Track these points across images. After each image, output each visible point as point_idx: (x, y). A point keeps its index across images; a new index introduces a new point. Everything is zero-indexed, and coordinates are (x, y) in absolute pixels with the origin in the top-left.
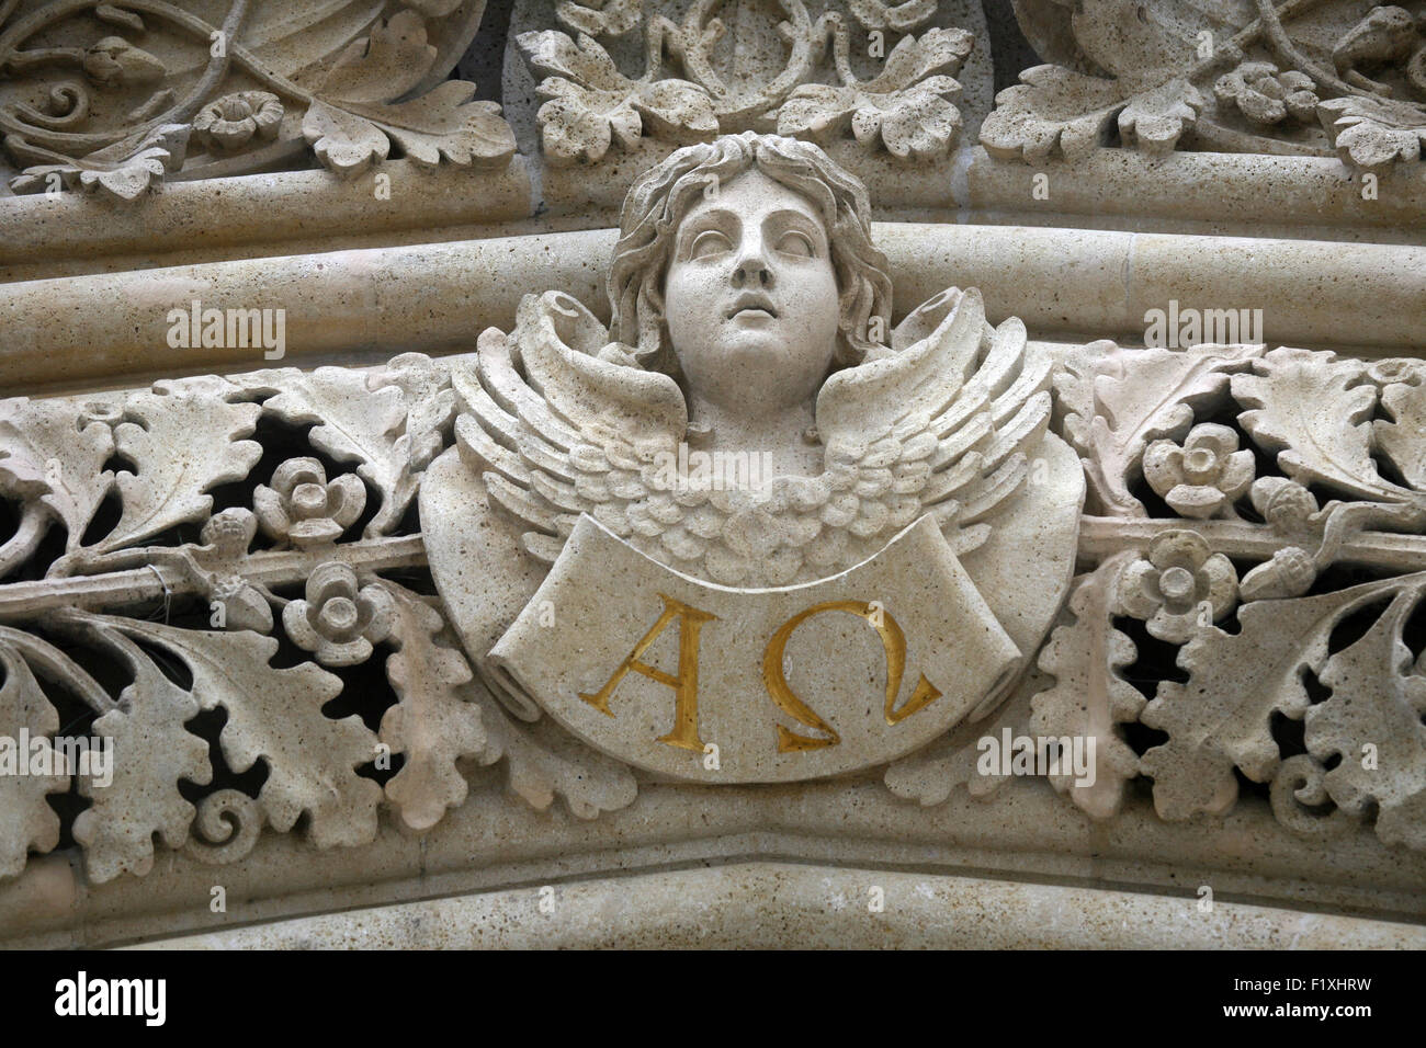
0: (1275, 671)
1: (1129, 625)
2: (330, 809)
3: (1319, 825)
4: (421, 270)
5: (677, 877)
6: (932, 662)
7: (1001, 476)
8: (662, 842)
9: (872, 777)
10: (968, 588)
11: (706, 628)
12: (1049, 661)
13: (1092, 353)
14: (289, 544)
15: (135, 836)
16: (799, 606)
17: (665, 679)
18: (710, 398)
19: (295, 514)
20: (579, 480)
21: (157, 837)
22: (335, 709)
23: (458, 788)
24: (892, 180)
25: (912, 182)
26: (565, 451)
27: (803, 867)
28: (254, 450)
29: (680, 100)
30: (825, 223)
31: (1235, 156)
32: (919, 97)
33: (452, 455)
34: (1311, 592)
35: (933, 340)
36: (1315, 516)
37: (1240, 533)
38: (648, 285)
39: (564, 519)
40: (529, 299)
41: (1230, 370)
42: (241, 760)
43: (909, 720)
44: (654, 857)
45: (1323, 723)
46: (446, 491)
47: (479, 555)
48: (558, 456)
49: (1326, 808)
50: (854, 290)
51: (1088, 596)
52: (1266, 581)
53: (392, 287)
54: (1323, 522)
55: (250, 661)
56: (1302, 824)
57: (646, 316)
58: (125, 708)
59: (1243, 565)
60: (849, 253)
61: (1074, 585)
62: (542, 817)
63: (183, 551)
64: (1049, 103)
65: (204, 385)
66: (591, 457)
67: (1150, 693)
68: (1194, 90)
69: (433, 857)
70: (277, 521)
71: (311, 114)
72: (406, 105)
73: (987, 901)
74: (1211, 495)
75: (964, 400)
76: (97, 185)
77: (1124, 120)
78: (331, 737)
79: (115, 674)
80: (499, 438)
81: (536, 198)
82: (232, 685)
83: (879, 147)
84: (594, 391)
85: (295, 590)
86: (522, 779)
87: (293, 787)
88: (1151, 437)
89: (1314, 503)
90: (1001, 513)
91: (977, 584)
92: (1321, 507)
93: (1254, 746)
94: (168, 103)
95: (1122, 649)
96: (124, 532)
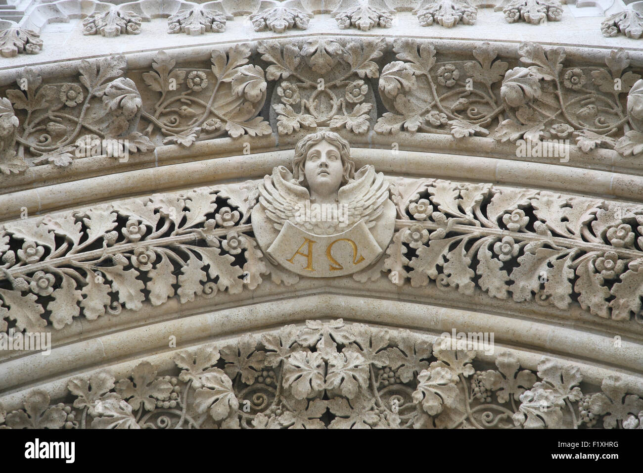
0: (437, 255)
1: (406, 244)
2: (233, 286)
3: (446, 289)
4: (252, 161)
5: (308, 298)
6: (363, 252)
7: (378, 211)
8: (305, 290)
9: (350, 276)
10: (371, 236)
11: (314, 244)
12: (388, 252)
13: (398, 180)
14: (223, 227)
15: (191, 293)
16: (334, 239)
17: (305, 255)
18: (315, 191)
19: (224, 220)
20: (286, 212)
21: (195, 293)
22: (233, 264)
23: (260, 280)
24: (355, 138)
25: (359, 139)
26: (283, 205)
27: (335, 295)
28: (215, 206)
29: (309, 120)
30: (340, 152)
31: (430, 134)
32: (361, 119)
33: (258, 205)
34: (445, 238)
35: (363, 178)
36: (446, 221)
37: (430, 224)
38: (301, 165)
39: (283, 220)
40: (275, 168)
41: (428, 186)
42: (213, 276)
43: (358, 264)
44: (303, 293)
45: (447, 267)
46: (257, 214)
47: (265, 229)
48: (281, 206)
49: (448, 285)
50: (346, 166)
51: (397, 238)
52: (435, 236)
53: (245, 165)
54: (447, 223)
55: (215, 254)
56: (443, 288)
57: (301, 172)
58: (188, 265)
59: (430, 231)
60: (345, 158)
61: (394, 235)
62: (278, 286)
63: (200, 230)
64: (389, 121)
65: (204, 189)
66: (289, 206)
67: (410, 260)
68: (421, 118)
69: (255, 294)
70: (220, 222)
71: (228, 124)
72: (248, 122)
73: (375, 304)
74: (424, 216)
75: (370, 193)
76: (181, 143)
77: (405, 126)
78: (232, 271)
79: (186, 258)
80: (269, 202)
81: (277, 142)
82: (211, 259)
83: (352, 131)
84: (289, 190)
85: (224, 237)
86: (274, 277)
87: (224, 281)
88: (411, 202)
89: (446, 218)
90: (378, 219)
91: (373, 235)
92: (447, 219)
93: (433, 272)
94: (196, 121)
95: (404, 250)
96: (187, 225)
